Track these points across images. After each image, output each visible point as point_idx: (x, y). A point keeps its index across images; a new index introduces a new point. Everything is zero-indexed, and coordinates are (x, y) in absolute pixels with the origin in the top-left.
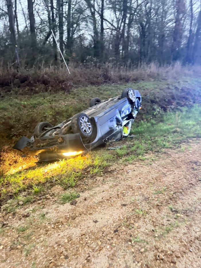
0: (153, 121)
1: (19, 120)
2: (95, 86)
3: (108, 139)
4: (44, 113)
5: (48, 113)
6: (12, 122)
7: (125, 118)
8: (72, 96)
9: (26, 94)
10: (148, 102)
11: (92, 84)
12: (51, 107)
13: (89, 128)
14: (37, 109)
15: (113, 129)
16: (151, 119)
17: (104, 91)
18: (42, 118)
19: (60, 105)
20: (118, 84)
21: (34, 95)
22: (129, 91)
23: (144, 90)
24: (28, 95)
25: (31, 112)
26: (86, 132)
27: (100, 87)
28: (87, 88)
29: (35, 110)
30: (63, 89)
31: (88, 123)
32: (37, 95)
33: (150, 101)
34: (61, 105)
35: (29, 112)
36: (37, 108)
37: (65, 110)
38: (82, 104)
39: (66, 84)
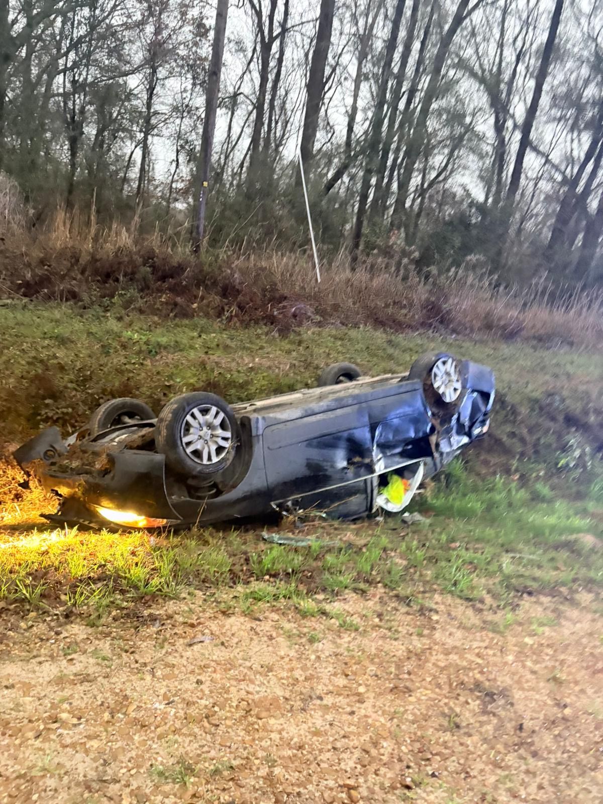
0: (544, 489)
1: (87, 379)
2: (385, 331)
3: (296, 503)
4: (171, 377)
5: (183, 378)
6: (62, 381)
7: (398, 450)
8: (288, 347)
9: (155, 312)
10: (553, 419)
11: (379, 322)
12: (203, 365)
13: (220, 450)
14: (157, 361)
15: (327, 473)
16: (538, 478)
17: (403, 351)
18: (156, 387)
19: (234, 364)
20: (471, 340)
21: (177, 319)
22: (439, 363)
23: (556, 376)
24: (159, 318)
25: (134, 364)
26: (202, 460)
27: (400, 338)
28: (353, 333)
29: (148, 362)
30: (271, 320)
31: (219, 432)
32: (186, 321)
33: (561, 418)
34: (238, 363)
35: (130, 363)
36: (158, 357)
37: (241, 381)
38: (307, 374)
39: (284, 307)
